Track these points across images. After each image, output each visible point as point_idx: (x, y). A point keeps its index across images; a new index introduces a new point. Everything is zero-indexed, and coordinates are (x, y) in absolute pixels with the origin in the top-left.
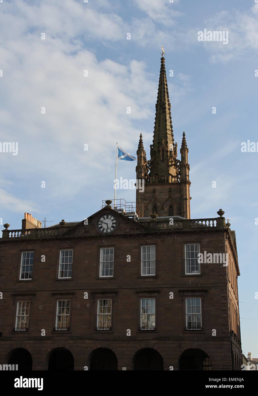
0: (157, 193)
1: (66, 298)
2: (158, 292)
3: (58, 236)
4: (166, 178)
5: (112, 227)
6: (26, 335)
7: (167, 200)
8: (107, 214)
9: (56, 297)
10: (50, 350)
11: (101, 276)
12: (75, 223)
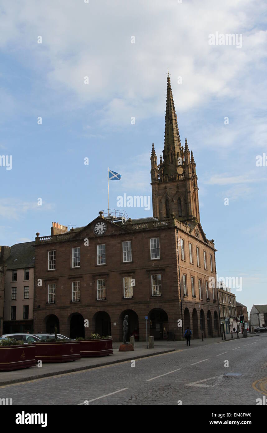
0: (168, 189)
1: (77, 280)
2: (134, 272)
3: (69, 239)
4: (174, 177)
5: (104, 230)
6: (55, 306)
7: (176, 194)
8: (100, 221)
9: (71, 280)
10: (69, 315)
11: (98, 264)
12: (80, 228)
